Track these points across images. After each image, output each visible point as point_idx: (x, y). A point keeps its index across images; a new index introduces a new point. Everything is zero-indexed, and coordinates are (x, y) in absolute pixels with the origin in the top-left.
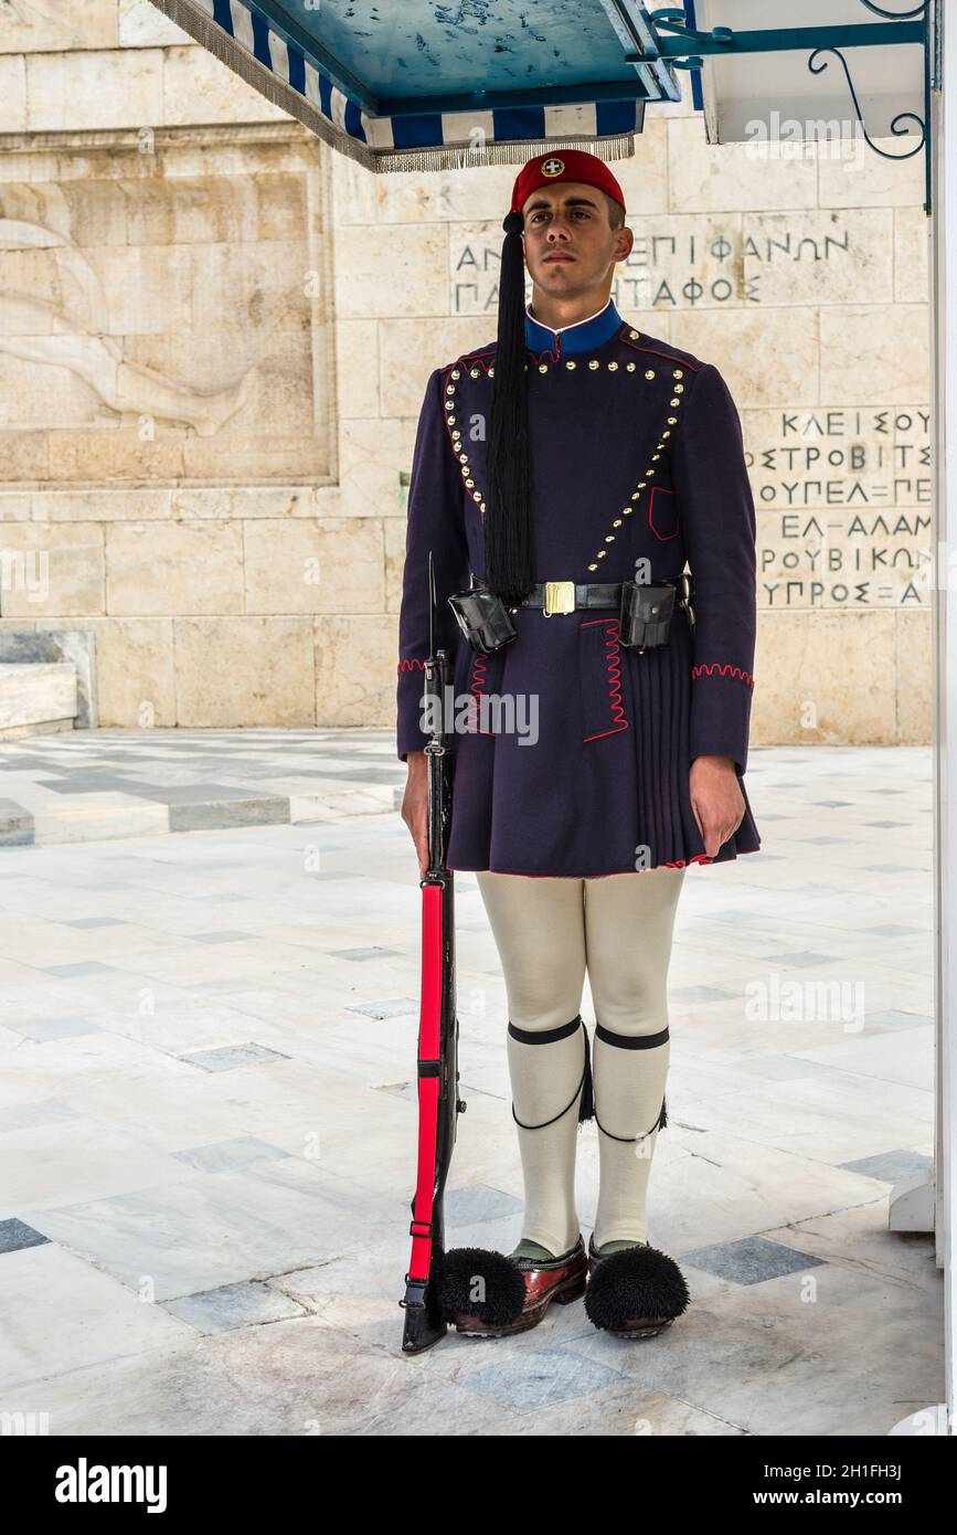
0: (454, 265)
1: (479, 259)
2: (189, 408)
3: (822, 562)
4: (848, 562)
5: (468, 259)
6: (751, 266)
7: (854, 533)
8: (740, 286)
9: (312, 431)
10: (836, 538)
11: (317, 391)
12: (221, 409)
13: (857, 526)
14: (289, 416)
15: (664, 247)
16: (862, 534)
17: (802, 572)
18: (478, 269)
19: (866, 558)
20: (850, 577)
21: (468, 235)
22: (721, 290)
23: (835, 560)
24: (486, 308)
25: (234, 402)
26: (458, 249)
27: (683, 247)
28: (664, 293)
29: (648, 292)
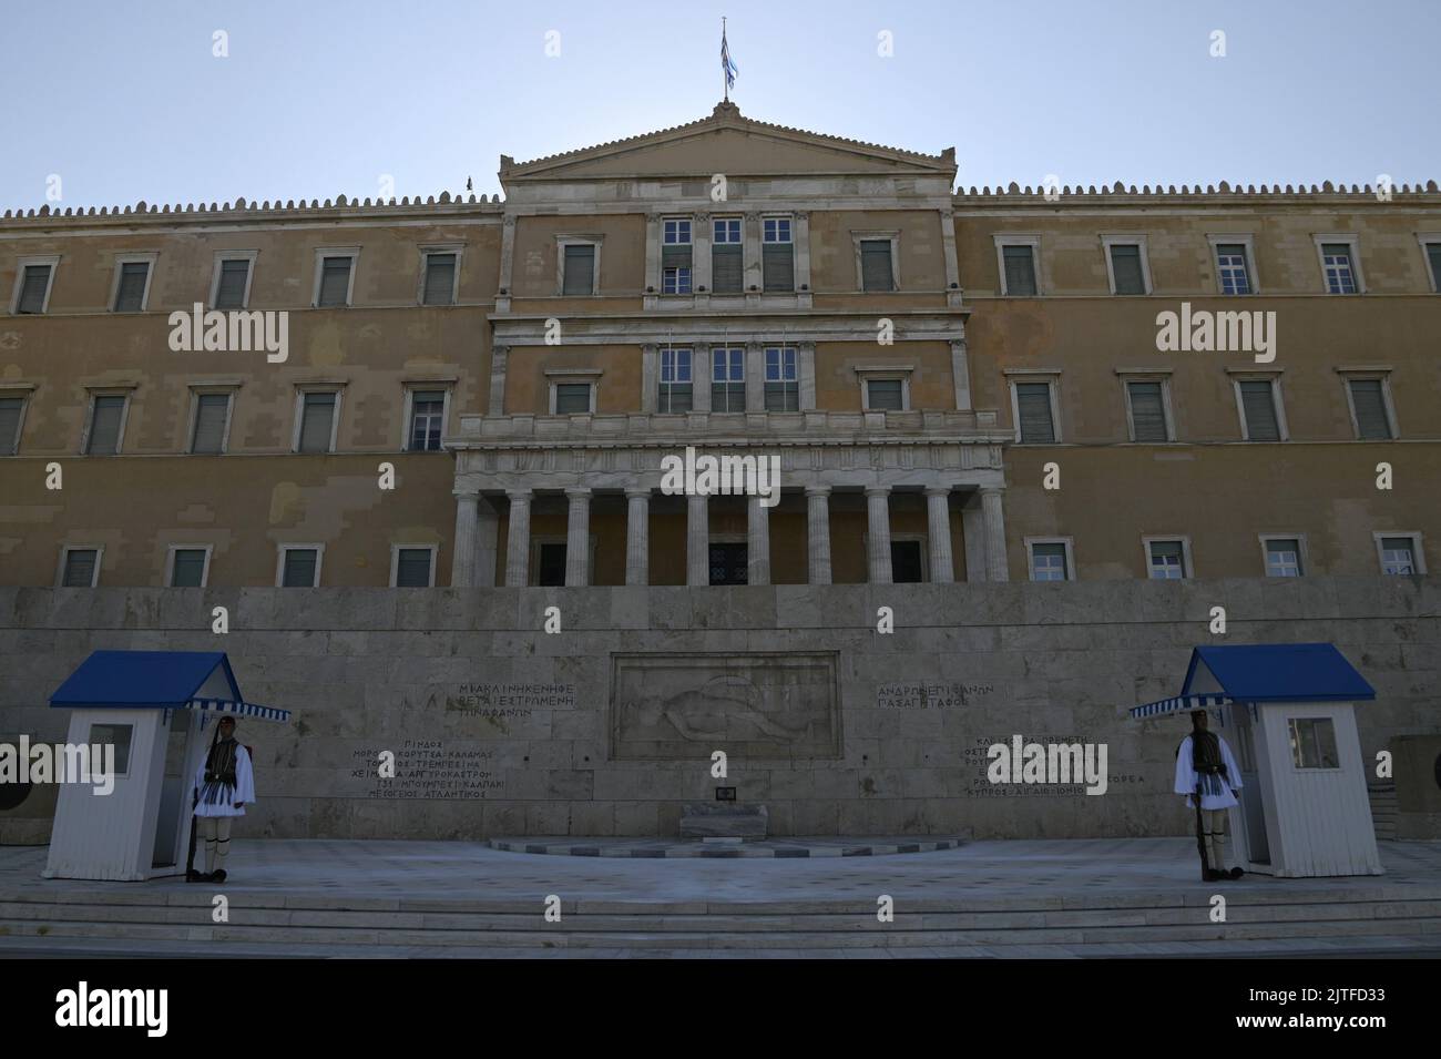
0: (878, 694)
1: (886, 692)
2: (791, 735)
5: (882, 692)
6: (966, 696)
8: (963, 701)
11: (833, 731)
12: (802, 735)
14: (824, 737)
15: (940, 689)
17: (986, 786)
18: (885, 695)
21: (882, 685)
22: (957, 702)
24: (888, 706)
25: (806, 733)
26: (879, 688)
27: (945, 689)
28: (941, 703)
29: (936, 702)
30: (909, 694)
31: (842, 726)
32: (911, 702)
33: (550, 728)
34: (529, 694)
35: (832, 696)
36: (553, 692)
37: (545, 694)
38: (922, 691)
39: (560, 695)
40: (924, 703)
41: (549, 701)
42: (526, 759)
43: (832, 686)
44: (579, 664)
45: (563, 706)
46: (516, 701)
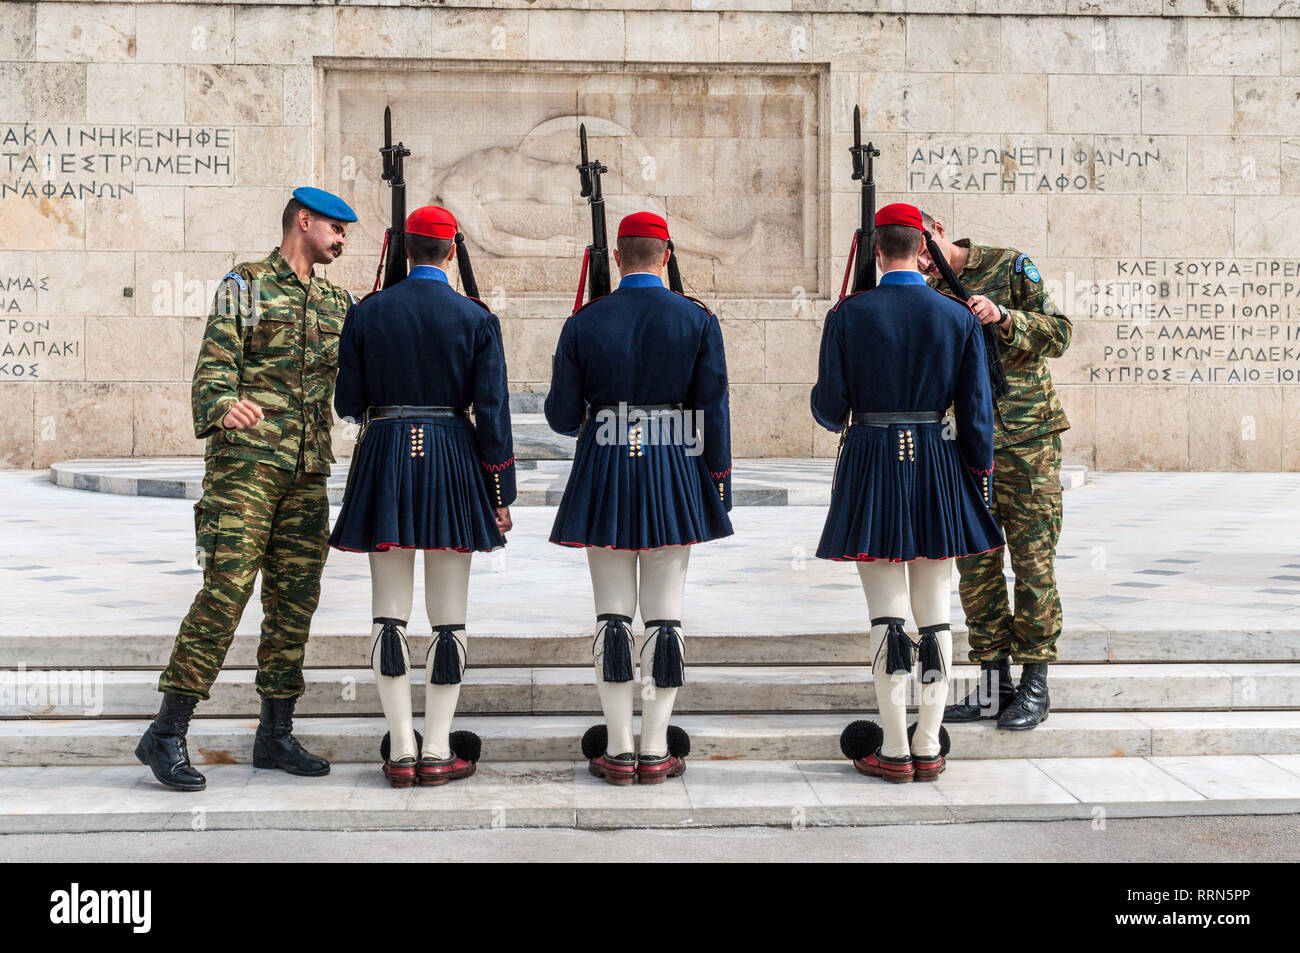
0: (910, 161)
1: (926, 157)
2: (717, 246)
3: (1142, 354)
4: (1158, 355)
5: (918, 156)
6: (1099, 169)
7: (1162, 337)
8: (1092, 181)
9: (803, 262)
10: (1151, 340)
11: (809, 238)
12: (740, 247)
13: (1163, 333)
14: (785, 253)
15: (1044, 154)
16: (1166, 337)
17: (1129, 361)
18: (925, 163)
19: (1169, 353)
20: (1159, 364)
21: (919, 141)
22: (1080, 183)
23: (1150, 354)
24: (930, 188)
25: (750, 242)
26: (911, 150)
27: (1057, 155)
28: (1044, 183)
29: (1034, 182)
30: (977, 162)
31: (828, 229)
32: (980, 181)
33: (180, 224)
34: (127, 148)
35: (809, 157)
36: (184, 143)
37: (166, 150)
38: (1005, 157)
39: (200, 152)
40: (1008, 183)
41: (174, 165)
42: (128, 293)
43: (808, 140)
44: (242, 81)
45: (205, 176)
46: (98, 163)
